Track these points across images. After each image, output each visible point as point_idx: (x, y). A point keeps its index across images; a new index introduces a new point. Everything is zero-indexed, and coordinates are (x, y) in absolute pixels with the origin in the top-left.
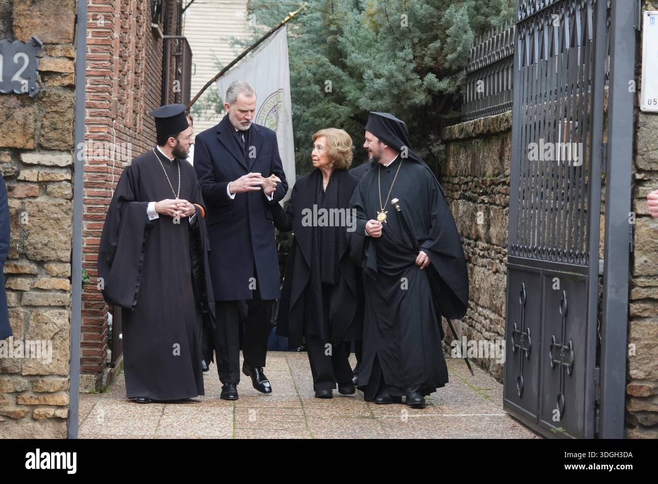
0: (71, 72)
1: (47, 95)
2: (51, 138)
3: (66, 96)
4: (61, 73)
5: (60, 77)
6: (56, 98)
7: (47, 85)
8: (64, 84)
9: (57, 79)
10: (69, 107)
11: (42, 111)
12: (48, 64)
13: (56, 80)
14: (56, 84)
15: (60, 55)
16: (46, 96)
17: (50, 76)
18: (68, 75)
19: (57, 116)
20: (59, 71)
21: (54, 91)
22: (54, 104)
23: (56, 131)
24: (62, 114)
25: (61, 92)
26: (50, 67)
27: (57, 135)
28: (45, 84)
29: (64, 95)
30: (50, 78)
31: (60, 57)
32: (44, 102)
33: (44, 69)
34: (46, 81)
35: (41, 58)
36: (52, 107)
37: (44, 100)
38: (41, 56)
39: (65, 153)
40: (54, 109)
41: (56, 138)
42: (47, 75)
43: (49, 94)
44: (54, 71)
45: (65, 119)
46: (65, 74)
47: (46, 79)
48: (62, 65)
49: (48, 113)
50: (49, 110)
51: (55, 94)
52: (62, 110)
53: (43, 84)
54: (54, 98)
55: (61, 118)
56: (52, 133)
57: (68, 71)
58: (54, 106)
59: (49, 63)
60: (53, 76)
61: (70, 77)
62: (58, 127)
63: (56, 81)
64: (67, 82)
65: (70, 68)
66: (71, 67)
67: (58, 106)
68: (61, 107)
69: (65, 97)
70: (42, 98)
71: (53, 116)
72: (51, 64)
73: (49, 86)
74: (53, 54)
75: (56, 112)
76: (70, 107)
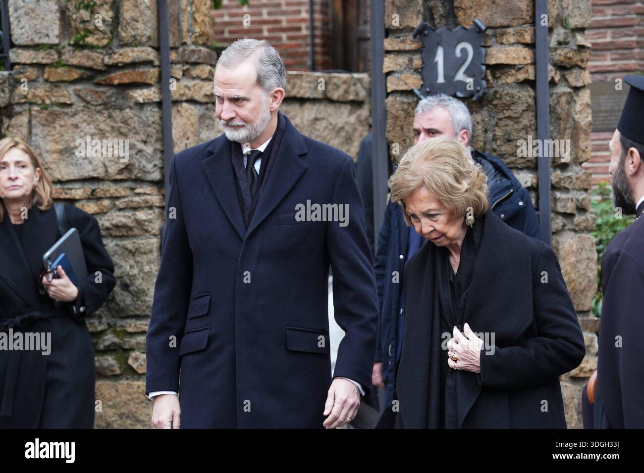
0: (526, 62)
1: (498, 96)
2: (504, 152)
3: (521, 96)
4: (514, 65)
5: (513, 72)
6: (508, 98)
7: (500, 82)
8: (518, 80)
9: (510, 73)
10: (524, 111)
11: (494, 118)
12: (499, 55)
13: (510, 75)
14: (510, 80)
15: (513, 41)
16: (497, 98)
17: (503, 71)
18: (523, 68)
19: (510, 123)
20: (512, 63)
21: (508, 90)
22: (506, 108)
23: (510, 143)
24: (516, 120)
25: (515, 91)
26: (500, 59)
27: (512, 148)
28: (497, 82)
29: (518, 94)
30: (502, 74)
31: (513, 44)
32: (496, 106)
33: (493, 62)
34: (499, 78)
35: (489, 47)
36: (505, 111)
37: (495, 103)
38: (489, 45)
39: (525, 171)
40: (507, 113)
41: (510, 152)
42: (499, 69)
43: (501, 95)
44: (505, 63)
45: (521, 126)
46: (519, 66)
47: (498, 75)
48: (514, 55)
49: (501, 119)
50: (501, 116)
51: (507, 94)
52: (516, 115)
53: (495, 81)
54: (506, 100)
55: (516, 126)
56: (505, 145)
57: (522, 62)
58: (507, 110)
59: (499, 53)
60: (506, 70)
61: (525, 70)
62: (512, 138)
63: (509, 77)
64: (521, 76)
65: (525, 58)
66: (525, 56)
67: (512, 110)
68: (515, 111)
69: (519, 98)
70: (493, 100)
71: (506, 123)
72: (501, 55)
73: (503, 84)
74: (504, 41)
75: (509, 118)
76: (527, 110)
